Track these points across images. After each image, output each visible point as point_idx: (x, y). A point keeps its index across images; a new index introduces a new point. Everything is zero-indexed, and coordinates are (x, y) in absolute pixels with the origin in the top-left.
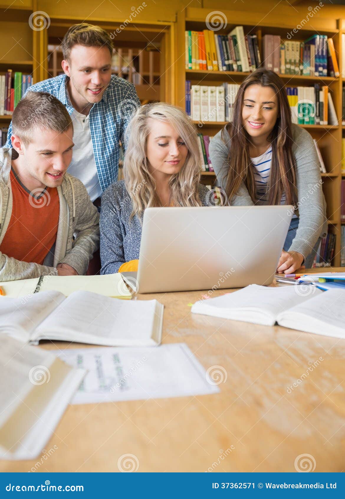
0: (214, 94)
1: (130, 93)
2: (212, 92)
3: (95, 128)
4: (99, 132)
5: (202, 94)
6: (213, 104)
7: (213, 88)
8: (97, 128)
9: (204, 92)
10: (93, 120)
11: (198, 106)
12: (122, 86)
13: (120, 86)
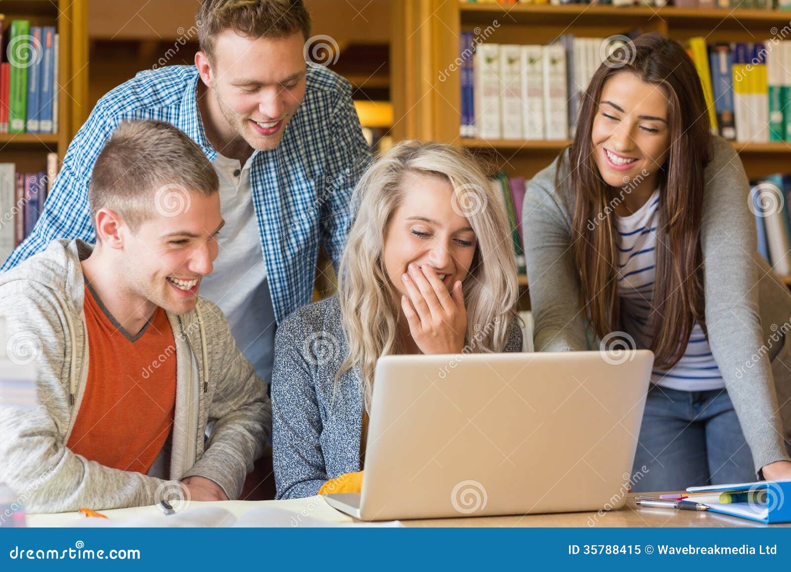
0: (537, 66)
1: (343, 105)
2: (532, 61)
3: (263, 190)
4: (272, 199)
5: (505, 67)
6: (536, 92)
7: (535, 50)
8: (269, 191)
9: (511, 61)
10: (258, 173)
11: (494, 100)
12: (326, 88)
13: (319, 89)
